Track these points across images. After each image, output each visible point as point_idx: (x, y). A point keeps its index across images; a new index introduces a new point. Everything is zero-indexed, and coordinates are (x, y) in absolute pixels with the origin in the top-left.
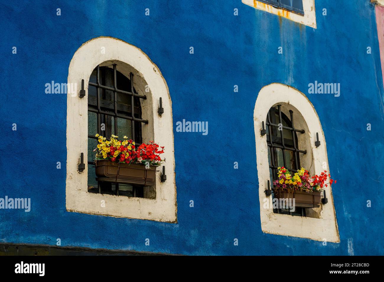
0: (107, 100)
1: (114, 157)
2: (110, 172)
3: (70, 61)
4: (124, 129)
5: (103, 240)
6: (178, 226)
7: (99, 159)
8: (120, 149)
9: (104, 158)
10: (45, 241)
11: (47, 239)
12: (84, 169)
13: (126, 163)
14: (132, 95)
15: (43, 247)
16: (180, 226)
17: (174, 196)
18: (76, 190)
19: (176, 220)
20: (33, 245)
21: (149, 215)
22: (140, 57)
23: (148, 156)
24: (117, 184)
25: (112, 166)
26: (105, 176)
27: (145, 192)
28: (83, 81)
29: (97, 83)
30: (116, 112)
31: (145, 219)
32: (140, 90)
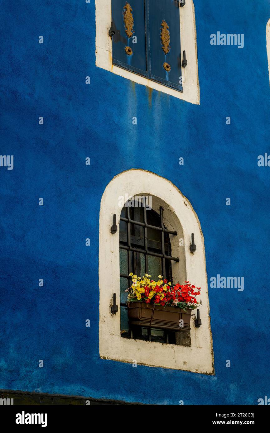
0: (136, 236)
1: (149, 299)
2: (143, 314)
3: (102, 195)
4: (153, 268)
5: (137, 392)
6: (215, 378)
7: (132, 301)
8: (156, 289)
9: (139, 299)
10: (80, 392)
11: (81, 390)
12: (117, 311)
13: (161, 305)
14: (162, 231)
15: (78, 399)
16: (218, 379)
17: (210, 343)
18: (108, 335)
19: (213, 371)
20: (67, 396)
21: (184, 365)
22: (171, 191)
23: (183, 298)
24: (149, 328)
25: (146, 308)
26: (139, 320)
27: (177, 338)
28: (115, 215)
29: (127, 218)
30: (146, 249)
31: (180, 370)
32: (169, 225)
